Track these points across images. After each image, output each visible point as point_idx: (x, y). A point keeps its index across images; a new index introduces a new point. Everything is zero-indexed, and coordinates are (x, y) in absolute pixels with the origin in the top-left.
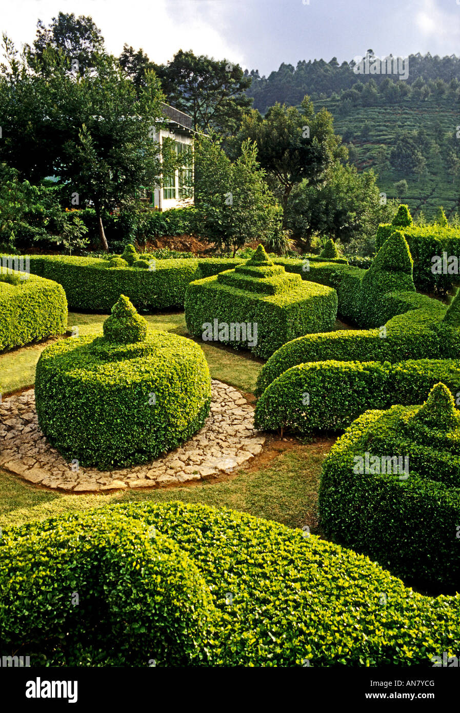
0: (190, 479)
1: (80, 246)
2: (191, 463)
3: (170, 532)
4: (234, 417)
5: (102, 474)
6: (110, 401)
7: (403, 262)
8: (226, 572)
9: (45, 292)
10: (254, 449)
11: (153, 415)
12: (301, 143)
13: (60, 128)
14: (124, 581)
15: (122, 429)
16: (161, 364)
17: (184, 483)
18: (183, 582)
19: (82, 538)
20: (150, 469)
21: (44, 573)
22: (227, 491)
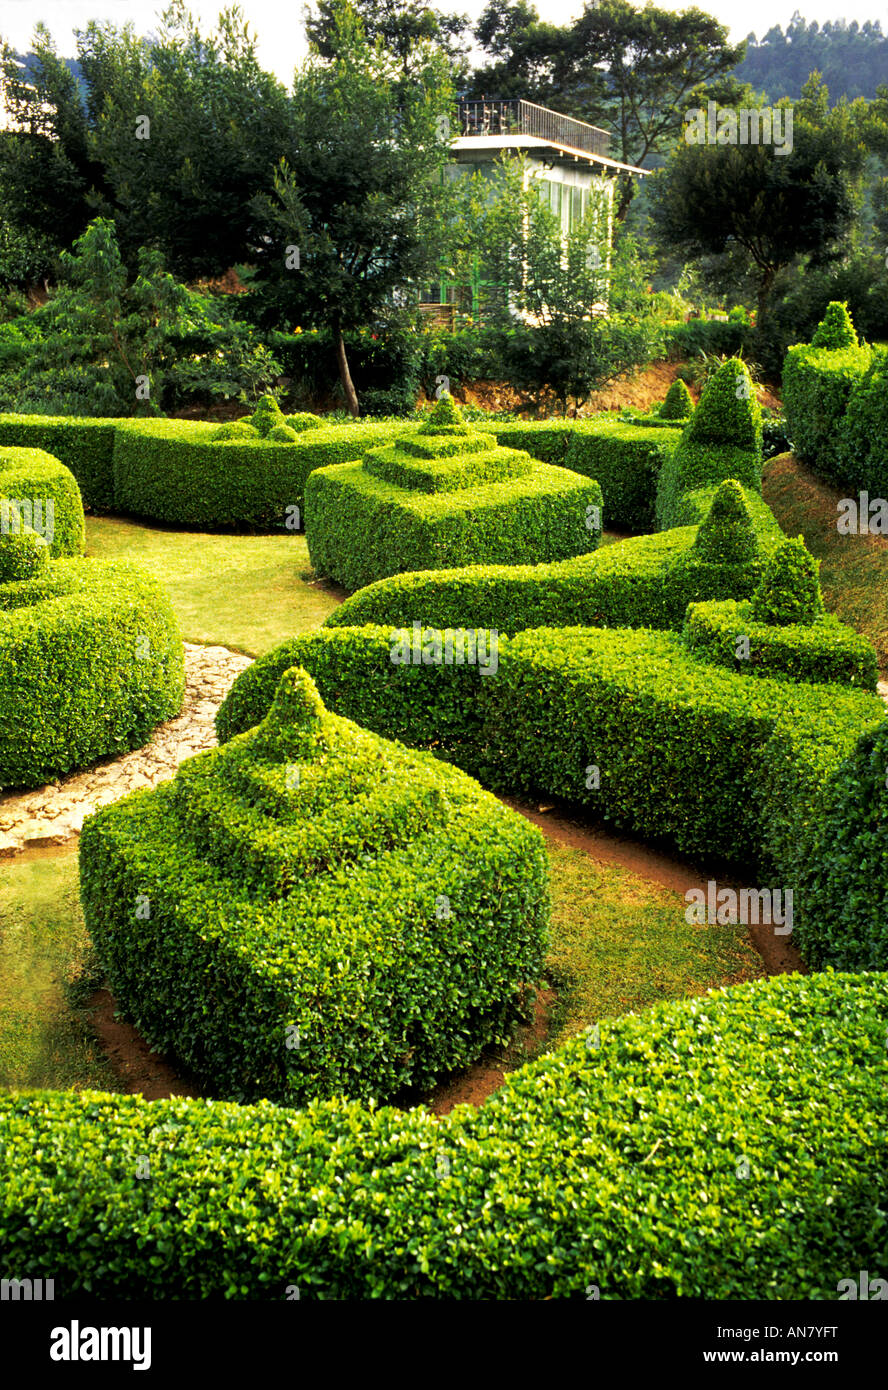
7: (735, 425)
12: (790, 177)
13: (244, 168)
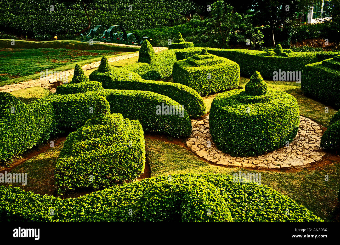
0: (274, 168)
1: (259, 44)
2: (278, 160)
3: (232, 192)
4: (311, 139)
5: (232, 158)
6: (239, 123)
8: (249, 218)
9: (229, 68)
10: (316, 158)
11: (261, 133)
14: (188, 210)
15: (244, 138)
16: (270, 107)
17: (271, 169)
18: (215, 217)
19: (178, 186)
20: (256, 159)
21: (155, 198)
22: (292, 178)
